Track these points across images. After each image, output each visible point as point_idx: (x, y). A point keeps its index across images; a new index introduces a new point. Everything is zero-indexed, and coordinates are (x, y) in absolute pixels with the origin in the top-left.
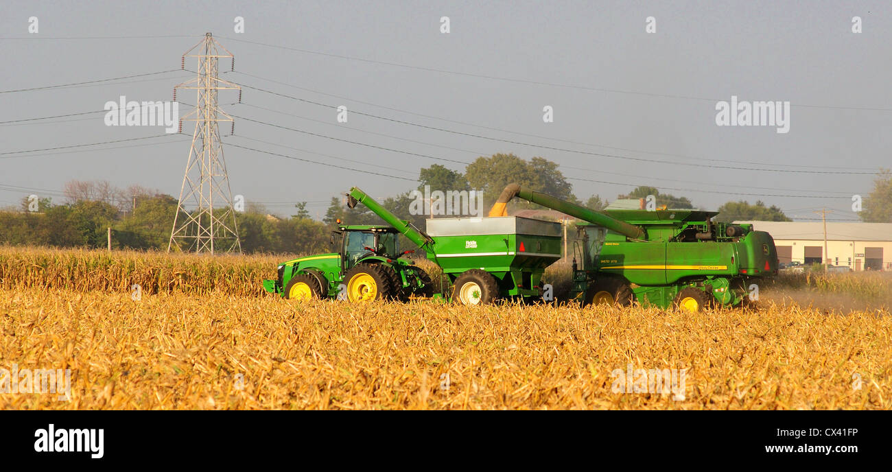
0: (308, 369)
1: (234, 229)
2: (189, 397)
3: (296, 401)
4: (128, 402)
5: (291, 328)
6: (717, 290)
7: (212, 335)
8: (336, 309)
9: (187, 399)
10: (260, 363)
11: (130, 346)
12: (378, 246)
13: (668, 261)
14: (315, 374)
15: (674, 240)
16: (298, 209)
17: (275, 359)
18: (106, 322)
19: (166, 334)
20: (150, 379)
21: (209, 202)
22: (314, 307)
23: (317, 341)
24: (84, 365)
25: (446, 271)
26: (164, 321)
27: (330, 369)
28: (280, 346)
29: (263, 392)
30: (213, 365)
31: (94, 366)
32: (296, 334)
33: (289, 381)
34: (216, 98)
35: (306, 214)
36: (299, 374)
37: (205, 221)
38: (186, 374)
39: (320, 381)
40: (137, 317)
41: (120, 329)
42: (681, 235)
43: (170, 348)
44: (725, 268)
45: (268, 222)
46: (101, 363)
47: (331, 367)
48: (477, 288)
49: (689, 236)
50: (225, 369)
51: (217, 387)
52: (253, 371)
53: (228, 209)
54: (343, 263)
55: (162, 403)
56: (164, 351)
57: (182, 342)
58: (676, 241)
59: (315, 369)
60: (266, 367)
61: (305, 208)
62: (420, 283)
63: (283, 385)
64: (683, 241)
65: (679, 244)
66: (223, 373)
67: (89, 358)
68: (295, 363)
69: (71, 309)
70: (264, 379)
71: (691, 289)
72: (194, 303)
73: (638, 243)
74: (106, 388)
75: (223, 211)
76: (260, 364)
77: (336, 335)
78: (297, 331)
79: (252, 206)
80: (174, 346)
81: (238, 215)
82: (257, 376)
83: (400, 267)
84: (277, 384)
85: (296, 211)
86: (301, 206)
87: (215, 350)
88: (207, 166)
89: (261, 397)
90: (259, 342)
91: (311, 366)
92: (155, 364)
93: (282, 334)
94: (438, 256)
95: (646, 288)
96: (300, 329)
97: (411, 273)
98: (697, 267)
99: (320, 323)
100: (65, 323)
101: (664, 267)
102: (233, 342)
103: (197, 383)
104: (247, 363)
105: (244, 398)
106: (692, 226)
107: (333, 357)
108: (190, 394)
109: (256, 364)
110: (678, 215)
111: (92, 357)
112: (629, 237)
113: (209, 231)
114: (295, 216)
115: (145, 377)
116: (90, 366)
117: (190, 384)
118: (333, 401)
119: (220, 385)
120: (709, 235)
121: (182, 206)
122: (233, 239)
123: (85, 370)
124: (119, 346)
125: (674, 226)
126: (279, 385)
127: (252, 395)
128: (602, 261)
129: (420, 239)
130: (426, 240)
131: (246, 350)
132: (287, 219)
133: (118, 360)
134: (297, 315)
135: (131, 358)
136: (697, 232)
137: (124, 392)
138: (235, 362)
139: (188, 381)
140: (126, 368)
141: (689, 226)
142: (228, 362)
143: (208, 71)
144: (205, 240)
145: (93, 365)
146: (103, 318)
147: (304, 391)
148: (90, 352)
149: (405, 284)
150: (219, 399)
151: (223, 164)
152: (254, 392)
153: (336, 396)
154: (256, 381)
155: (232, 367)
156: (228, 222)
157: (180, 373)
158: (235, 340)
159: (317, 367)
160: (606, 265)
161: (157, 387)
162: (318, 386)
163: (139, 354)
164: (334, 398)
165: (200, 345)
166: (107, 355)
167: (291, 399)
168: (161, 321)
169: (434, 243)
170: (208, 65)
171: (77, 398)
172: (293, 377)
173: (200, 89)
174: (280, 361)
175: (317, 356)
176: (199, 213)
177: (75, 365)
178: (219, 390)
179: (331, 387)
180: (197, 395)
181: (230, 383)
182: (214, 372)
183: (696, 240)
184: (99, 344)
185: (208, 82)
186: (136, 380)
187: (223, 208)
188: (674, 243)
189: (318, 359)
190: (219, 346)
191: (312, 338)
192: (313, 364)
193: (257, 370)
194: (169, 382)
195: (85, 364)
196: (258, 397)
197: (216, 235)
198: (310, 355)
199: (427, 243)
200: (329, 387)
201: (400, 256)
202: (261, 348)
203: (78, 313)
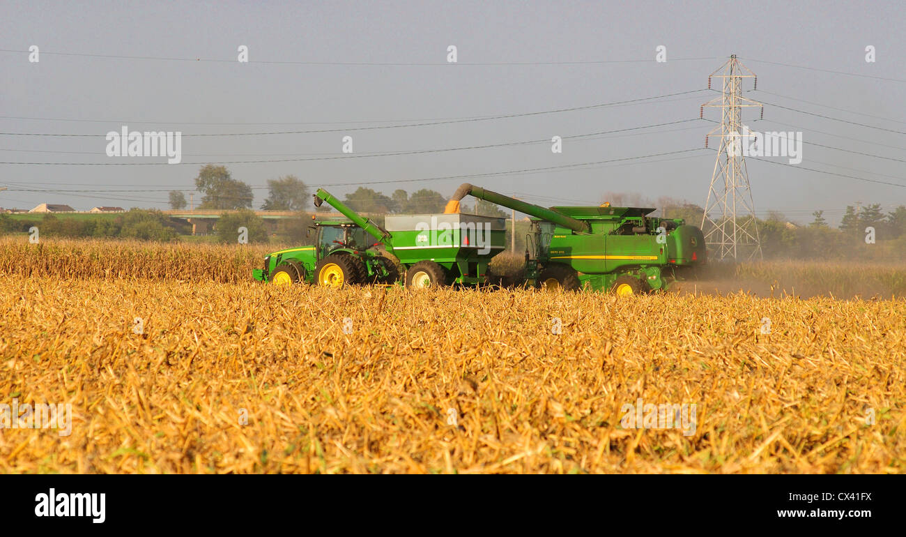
0: (826, 365)
1: (755, 235)
2: (716, 391)
3: (814, 394)
4: (659, 396)
5: (809, 327)
6: (650, 278)
7: (736, 334)
8: (851, 309)
9: (714, 392)
10: (780, 359)
11: (661, 344)
12: (347, 240)
13: (608, 252)
14: (832, 369)
15: (614, 233)
16: (816, 217)
17: (794, 356)
18: (639, 322)
19: (693, 333)
20: (679, 374)
21: (733, 211)
22: (830, 307)
23: (834, 339)
24: (619, 362)
25: (403, 261)
26: (692, 321)
27: (846, 365)
28: (799, 344)
29: (783, 386)
30: (737, 361)
31: (629, 362)
32: (814, 332)
33: (808, 376)
34: (739, 115)
35: (824, 222)
36: (817, 369)
37: (729, 229)
38: (712, 369)
39: (837, 376)
40: (667, 317)
41: (652, 328)
42: (621, 228)
43: (697, 346)
44: (656, 258)
45: (788, 229)
46: (634, 360)
47: (847, 363)
48: (426, 277)
49: (627, 229)
50: (748, 365)
51: (742, 381)
52: (774, 367)
53: (750, 217)
54: (318, 255)
55: (690, 396)
56: (692, 348)
57: (708, 340)
58: (615, 234)
59: (832, 365)
60: (786, 364)
61: (822, 216)
62: (385, 272)
63: (802, 379)
64: (622, 234)
65: (619, 237)
66: (746, 368)
67: (624, 355)
68: (814, 360)
69: (607, 310)
70: (784, 374)
71: (628, 276)
72: (718, 304)
73: (582, 236)
74: (639, 382)
75: (745, 220)
76: (781, 361)
77: (851, 333)
78: (815, 330)
79: (771, 214)
80: (701, 344)
81: (759, 223)
82: (778, 372)
83: (367, 257)
84: (796, 378)
85: (813, 219)
86: (818, 214)
87: (739, 348)
88: (731, 178)
89: (782, 391)
90: (779, 340)
91: (828, 362)
92: (684, 360)
93: (801, 333)
94: (395, 248)
95: (590, 276)
96: (818, 328)
97: (376, 263)
98: (632, 258)
99: (836, 323)
100: (602, 322)
101: (604, 257)
102: (756, 341)
103: (722, 378)
104: (768, 360)
105: (767, 391)
106: (630, 221)
107: (849, 354)
108: (716, 388)
109: (777, 360)
110: (617, 211)
111: (626, 354)
112: (575, 231)
113: (733, 238)
114: (813, 224)
115: (675, 372)
116: (625, 362)
117: (716, 379)
118: (850, 394)
119: (744, 380)
120: (644, 229)
121: (708, 215)
122: (755, 246)
123: (620, 366)
124: (650, 344)
125: (614, 220)
126: (799, 380)
127: (773, 388)
128: (552, 252)
129: (379, 234)
130: (383, 235)
131: (767, 348)
132: (805, 226)
133: (650, 357)
134: (816, 315)
135: (661, 354)
136: (635, 226)
137: (656, 386)
138: (757, 358)
139: (714, 376)
140: (658, 365)
141: (627, 221)
142: (751, 359)
143: (733, 90)
144: (729, 247)
145: (627, 361)
146: (636, 318)
147: (822, 385)
148: (625, 349)
149: (370, 273)
150: (742, 392)
151: (746, 175)
152: (775, 386)
153: (852, 391)
154: (777, 376)
155: (755, 363)
156: (750, 229)
157: (707, 369)
158: (757, 339)
159: (833, 363)
160: (555, 255)
161: (686, 381)
162: (835, 381)
163: (669, 351)
164: (850, 393)
165: (725, 343)
166: (640, 352)
167: (810, 392)
168: (689, 321)
169: (391, 237)
170: (733, 84)
171: (613, 391)
172: (811, 373)
173: (724, 107)
174: (799, 358)
175: (834, 353)
176: (723, 222)
177: (611, 361)
178: (744, 384)
179: (848, 382)
180: (722, 389)
181: (753, 378)
182: (738, 368)
183: (633, 234)
184: (633, 342)
185: (732, 100)
186: (667, 375)
187: (746, 216)
188: (613, 236)
189: (834, 356)
190: (742, 344)
191: (829, 336)
192: (831, 360)
193: (778, 366)
194: (697, 377)
195: (620, 360)
196: (779, 391)
197: (739, 242)
198: (827, 352)
199: (385, 237)
200: (845, 382)
201: (369, 248)
202: (781, 346)
203: (613, 314)
